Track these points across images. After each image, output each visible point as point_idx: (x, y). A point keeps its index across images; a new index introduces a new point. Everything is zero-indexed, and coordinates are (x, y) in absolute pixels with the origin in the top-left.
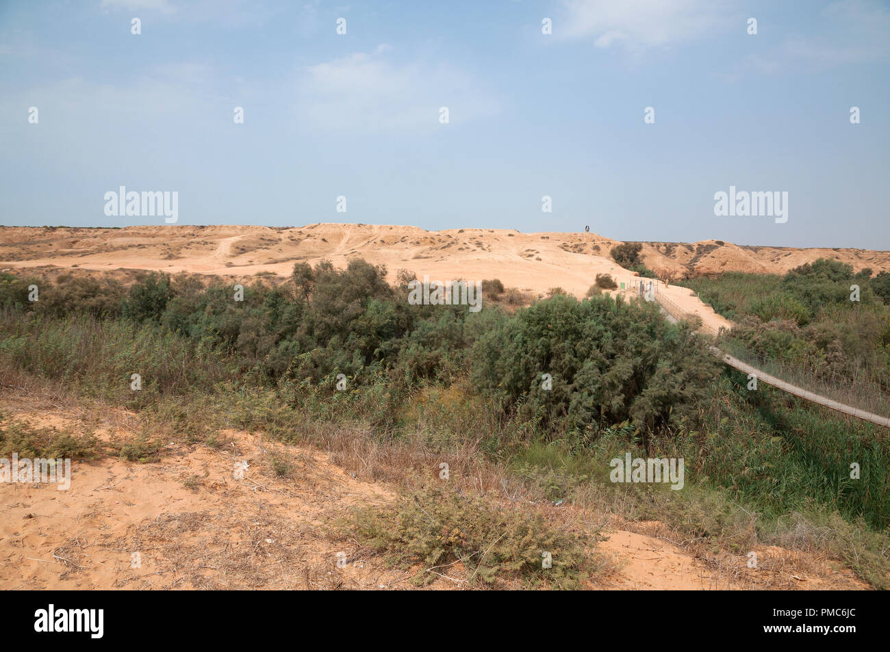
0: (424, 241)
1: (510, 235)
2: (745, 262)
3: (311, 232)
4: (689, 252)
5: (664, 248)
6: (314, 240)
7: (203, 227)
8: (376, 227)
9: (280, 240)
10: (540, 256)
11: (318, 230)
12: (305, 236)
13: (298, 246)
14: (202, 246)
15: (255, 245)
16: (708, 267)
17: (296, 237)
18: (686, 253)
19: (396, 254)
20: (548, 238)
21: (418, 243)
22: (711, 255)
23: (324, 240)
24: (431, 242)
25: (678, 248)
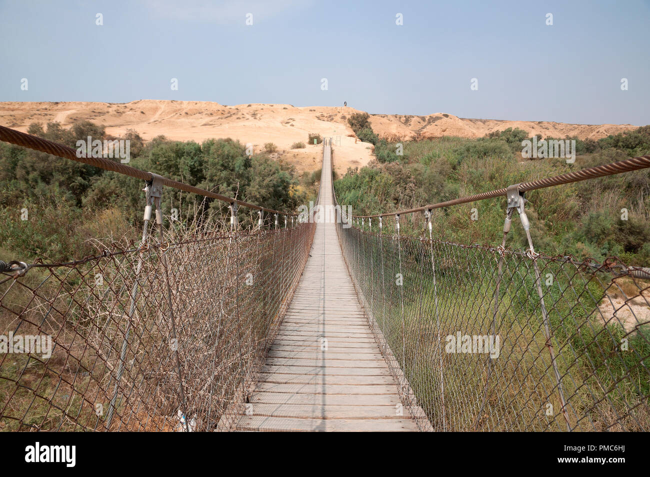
0: (217, 113)
1: (284, 108)
2: (460, 129)
3: (134, 106)
4: (422, 121)
5: (405, 118)
6: (134, 113)
7: (57, 103)
8: (185, 102)
9: (108, 112)
10: (294, 123)
11: (139, 105)
12: (128, 110)
13: (121, 117)
14: (43, 117)
15: (86, 117)
16: (431, 132)
17: (121, 110)
18: (419, 123)
19: (189, 122)
20: (314, 110)
21: (211, 114)
22: (435, 124)
23: (142, 113)
24: (222, 114)
25: (414, 119)
